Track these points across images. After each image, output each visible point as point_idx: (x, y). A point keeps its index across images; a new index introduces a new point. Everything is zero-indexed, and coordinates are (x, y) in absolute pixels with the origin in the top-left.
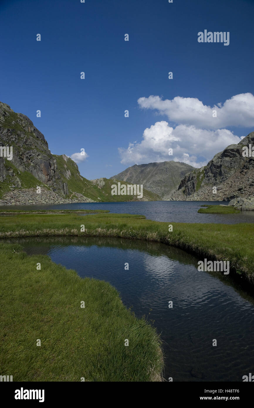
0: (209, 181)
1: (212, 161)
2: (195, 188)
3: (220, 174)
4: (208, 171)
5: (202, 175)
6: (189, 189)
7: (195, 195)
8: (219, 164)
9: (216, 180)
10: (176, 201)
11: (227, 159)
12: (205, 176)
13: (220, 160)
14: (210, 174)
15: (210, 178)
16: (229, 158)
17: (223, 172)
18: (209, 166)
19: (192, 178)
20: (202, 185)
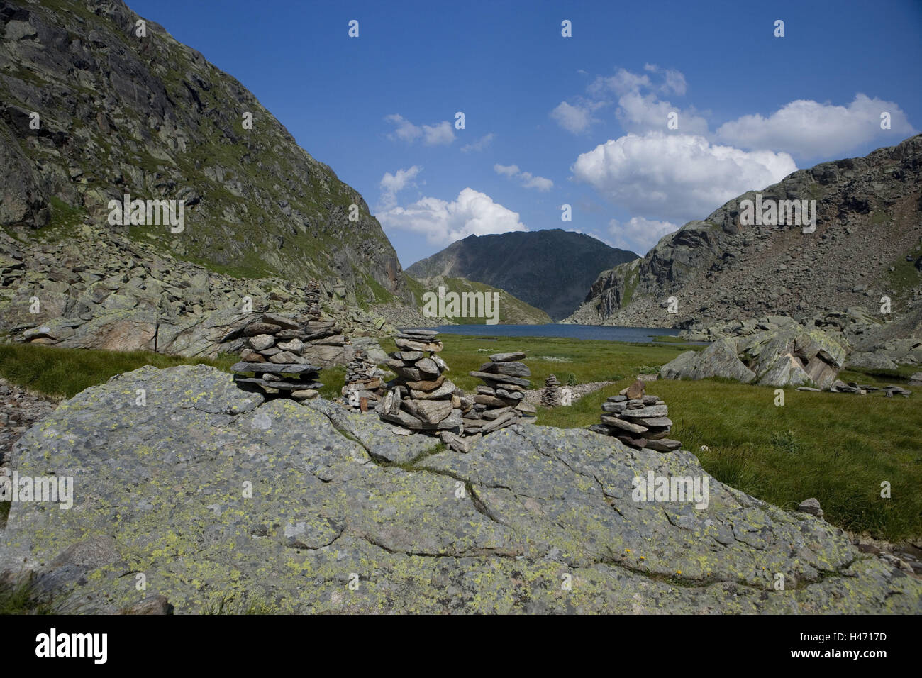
0: (648, 288)
1: (655, 251)
2: (621, 302)
3: (670, 277)
4: (646, 269)
5: (634, 277)
6: (608, 302)
7: (621, 316)
8: (667, 258)
9: (661, 288)
10: (583, 325)
11: (684, 249)
12: (640, 279)
13: (670, 249)
14: (650, 276)
15: (650, 282)
16: (687, 247)
17: (674, 273)
18: (650, 261)
19: (615, 281)
20: (634, 295)
